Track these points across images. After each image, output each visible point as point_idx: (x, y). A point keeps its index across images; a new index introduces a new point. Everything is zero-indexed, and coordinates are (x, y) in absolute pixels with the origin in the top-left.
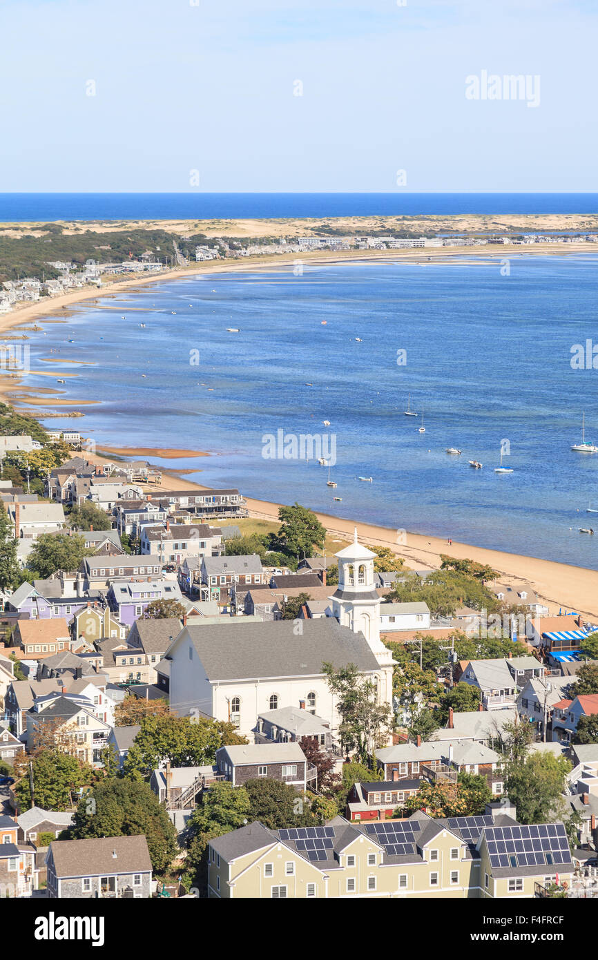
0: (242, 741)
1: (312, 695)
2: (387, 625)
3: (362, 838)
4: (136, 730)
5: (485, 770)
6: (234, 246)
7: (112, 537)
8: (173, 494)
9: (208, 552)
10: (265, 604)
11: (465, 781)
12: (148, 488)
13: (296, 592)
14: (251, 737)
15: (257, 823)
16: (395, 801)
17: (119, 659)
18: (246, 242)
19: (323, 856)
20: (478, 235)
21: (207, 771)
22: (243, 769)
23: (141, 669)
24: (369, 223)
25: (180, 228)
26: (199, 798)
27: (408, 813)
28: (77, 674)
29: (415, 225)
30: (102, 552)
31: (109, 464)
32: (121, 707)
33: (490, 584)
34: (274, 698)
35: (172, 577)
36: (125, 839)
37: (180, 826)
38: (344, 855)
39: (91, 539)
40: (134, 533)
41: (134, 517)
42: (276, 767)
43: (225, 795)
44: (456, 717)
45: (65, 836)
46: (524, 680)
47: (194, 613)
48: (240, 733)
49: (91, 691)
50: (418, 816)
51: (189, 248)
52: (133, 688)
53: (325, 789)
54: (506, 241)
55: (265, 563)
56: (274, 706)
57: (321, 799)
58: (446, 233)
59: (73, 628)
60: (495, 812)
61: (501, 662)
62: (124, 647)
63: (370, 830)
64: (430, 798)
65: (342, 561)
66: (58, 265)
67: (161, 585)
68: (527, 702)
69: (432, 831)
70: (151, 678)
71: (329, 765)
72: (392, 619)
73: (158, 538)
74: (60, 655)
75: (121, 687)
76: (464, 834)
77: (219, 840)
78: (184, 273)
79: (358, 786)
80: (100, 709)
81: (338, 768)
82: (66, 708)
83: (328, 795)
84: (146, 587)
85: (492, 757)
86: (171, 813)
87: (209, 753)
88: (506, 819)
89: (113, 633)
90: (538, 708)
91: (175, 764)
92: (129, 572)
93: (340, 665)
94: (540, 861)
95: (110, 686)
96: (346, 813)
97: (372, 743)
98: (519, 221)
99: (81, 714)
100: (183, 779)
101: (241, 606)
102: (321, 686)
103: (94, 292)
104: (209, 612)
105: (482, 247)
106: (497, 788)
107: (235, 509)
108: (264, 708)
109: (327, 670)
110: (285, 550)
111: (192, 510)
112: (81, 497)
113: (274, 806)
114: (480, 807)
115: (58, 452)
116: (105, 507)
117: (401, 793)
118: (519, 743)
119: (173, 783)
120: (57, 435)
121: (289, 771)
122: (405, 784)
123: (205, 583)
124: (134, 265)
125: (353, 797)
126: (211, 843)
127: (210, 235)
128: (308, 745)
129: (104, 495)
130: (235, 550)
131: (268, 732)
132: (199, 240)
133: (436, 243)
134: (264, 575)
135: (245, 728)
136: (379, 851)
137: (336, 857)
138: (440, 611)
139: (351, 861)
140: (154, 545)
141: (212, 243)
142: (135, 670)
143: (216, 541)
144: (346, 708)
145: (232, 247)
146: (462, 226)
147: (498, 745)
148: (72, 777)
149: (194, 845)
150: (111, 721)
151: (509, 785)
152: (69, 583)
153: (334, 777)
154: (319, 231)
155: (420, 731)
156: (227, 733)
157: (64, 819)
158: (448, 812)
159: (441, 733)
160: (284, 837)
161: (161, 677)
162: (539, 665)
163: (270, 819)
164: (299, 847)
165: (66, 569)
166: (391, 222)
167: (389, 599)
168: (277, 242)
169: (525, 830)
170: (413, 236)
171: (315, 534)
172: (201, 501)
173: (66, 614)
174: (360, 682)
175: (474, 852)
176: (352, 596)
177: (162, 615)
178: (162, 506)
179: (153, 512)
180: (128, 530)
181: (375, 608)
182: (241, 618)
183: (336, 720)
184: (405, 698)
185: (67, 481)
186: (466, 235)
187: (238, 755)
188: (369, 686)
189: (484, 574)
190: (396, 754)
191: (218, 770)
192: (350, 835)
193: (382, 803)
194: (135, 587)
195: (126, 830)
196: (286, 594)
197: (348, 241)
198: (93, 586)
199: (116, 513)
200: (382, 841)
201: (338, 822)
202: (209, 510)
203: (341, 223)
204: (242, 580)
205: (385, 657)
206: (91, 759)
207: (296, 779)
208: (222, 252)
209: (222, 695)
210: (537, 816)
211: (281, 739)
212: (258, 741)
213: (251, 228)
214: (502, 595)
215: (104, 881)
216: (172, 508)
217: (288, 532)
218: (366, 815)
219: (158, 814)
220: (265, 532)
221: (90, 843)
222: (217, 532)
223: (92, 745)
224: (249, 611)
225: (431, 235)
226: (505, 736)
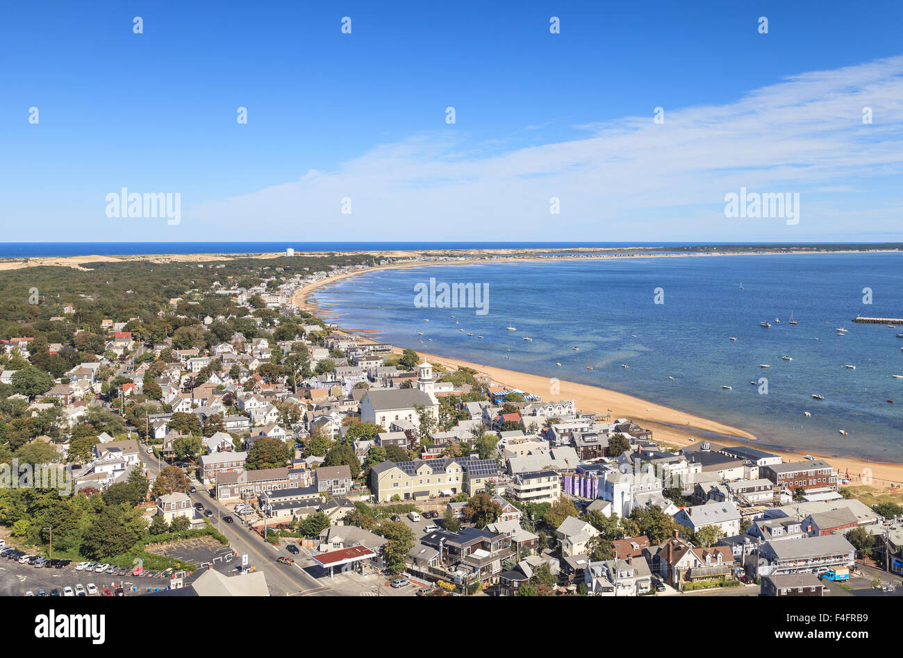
0: (385, 432)
1: (410, 415)
2: (438, 390)
3: (425, 465)
4: (348, 428)
5: (469, 441)
6: (394, 259)
7: (345, 360)
8: (366, 345)
9: (378, 365)
10: (397, 384)
11: (462, 445)
12: (359, 343)
13: (407, 379)
14: (388, 430)
15: (388, 460)
16: (438, 452)
17: (345, 403)
18: (398, 259)
19: (411, 472)
20: (477, 256)
21: (372, 442)
22: (384, 441)
23: (353, 406)
24: (440, 252)
25: (375, 254)
26: (369, 452)
27: (442, 456)
28: (329, 408)
29: (455, 253)
30: (341, 365)
31: (346, 335)
32: (344, 420)
33: (475, 376)
34: (397, 416)
35: (366, 374)
36: (342, 466)
37: (362, 462)
38: (418, 471)
39: (337, 361)
40: (352, 360)
41: (353, 353)
42: (396, 441)
43: (377, 451)
44: (460, 422)
45: (322, 465)
46: (484, 409)
47: (372, 387)
48: (384, 429)
49: (333, 414)
50: (445, 457)
51: (378, 260)
52: (350, 413)
53: (413, 448)
54: (487, 258)
55: (397, 369)
56: (397, 419)
57: (412, 451)
58: (466, 255)
59: (330, 392)
60: (472, 455)
61: (477, 403)
62: (347, 399)
63: (428, 462)
64: (449, 451)
65: (421, 368)
66: (333, 266)
67: (361, 377)
68: (485, 417)
69: (449, 462)
70: (356, 410)
71: (415, 439)
72: (440, 388)
73: (360, 361)
74: (324, 402)
75: (346, 413)
76: (461, 463)
77: (375, 466)
78: (376, 269)
79: (425, 447)
80: (336, 421)
81: (418, 440)
82: (324, 420)
83: (414, 450)
84: (355, 378)
85: (471, 436)
86: (359, 457)
87: (373, 436)
88: (475, 458)
89: (344, 394)
90: (489, 419)
91: (361, 440)
92: (350, 372)
93: (419, 404)
94: (481, 473)
95: (340, 412)
96: (420, 457)
97: (431, 432)
98: (491, 251)
99: (329, 422)
100: (364, 445)
101: (389, 384)
102: (413, 412)
103: (345, 276)
104: (378, 386)
105: (478, 260)
106: (473, 447)
107: (389, 350)
108: (393, 420)
109: (415, 406)
110: (405, 364)
111: (374, 351)
112: (335, 346)
113: (395, 454)
114: (466, 454)
115: (329, 331)
116: (343, 350)
117: (440, 449)
118: (482, 431)
119: (360, 447)
120: (329, 325)
121: (401, 442)
122: (441, 446)
123: (377, 376)
124: (360, 266)
125: (423, 451)
126: (372, 467)
127: (385, 256)
128: (408, 433)
129: (343, 346)
130: (387, 365)
131: (394, 428)
132: (382, 258)
133: (463, 259)
134: (397, 373)
135: (387, 428)
136: (431, 470)
137: (416, 472)
138: (457, 385)
139: (421, 473)
140: (360, 363)
141: (386, 259)
142: (350, 407)
143: (381, 361)
144: (422, 419)
145: (393, 260)
146: (471, 253)
147: (474, 432)
148: (325, 444)
149: (366, 469)
150: (340, 425)
151: (477, 446)
152: (329, 376)
153: (416, 444)
154: (423, 255)
155: (448, 428)
156: (380, 429)
157: (321, 460)
158: (456, 456)
159: (455, 428)
160: (398, 465)
161: (359, 409)
162: (490, 404)
163: (393, 459)
164: (403, 469)
165: (328, 372)
166: (448, 252)
167: (439, 381)
168: (409, 258)
169: (475, 462)
170: (455, 256)
171: (416, 359)
172: (377, 347)
173: (327, 387)
174: (426, 410)
175: (464, 470)
176: (425, 380)
177: (361, 387)
178: (363, 349)
179: (360, 351)
180: (351, 358)
181: (432, 384)
182: (389, 388)
183: (418, 424)
184: (442, 416)
185: (331, 341)
186: (473, 256)
187: (383, 436)
188: (429, 412)
189: (473, 372)
190: (440, 435)
191: (376, 442)
192: (421, 464)
193: (433, 453)
194: (352, 378)
195: (343, 463)
196: (404, 380)
197: (432, 258)
198: (338, 377)
199: (347, 352)
200: (432, 466)
201: (417, 459)
202: (380, 351)
203: (431, 252)
204: (390, 375)
205: (435, 401)
206: (333, 439)
207: (403, 445)
208: (389, 262)
209: (379, 416)
210: (486, 457)
211: (399, 431)
212: (391, 431)
213: (400, 254)
214: (479, 379)
215: (334, 481)
216: (367, 350)
217: (406, 358)
218: (428, 457)
219: (354, 458)
220: (398, 358)
221: (329, 468)
222: (382, 358)
223: (333, 433)
224: (391, 386)
225: (461, 256)
226: (477, 429)
